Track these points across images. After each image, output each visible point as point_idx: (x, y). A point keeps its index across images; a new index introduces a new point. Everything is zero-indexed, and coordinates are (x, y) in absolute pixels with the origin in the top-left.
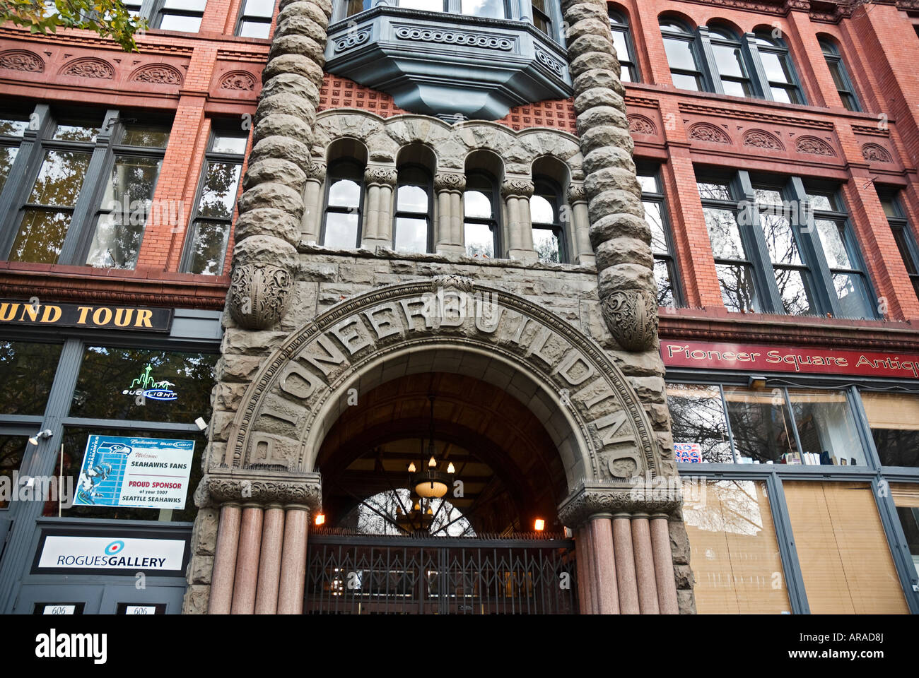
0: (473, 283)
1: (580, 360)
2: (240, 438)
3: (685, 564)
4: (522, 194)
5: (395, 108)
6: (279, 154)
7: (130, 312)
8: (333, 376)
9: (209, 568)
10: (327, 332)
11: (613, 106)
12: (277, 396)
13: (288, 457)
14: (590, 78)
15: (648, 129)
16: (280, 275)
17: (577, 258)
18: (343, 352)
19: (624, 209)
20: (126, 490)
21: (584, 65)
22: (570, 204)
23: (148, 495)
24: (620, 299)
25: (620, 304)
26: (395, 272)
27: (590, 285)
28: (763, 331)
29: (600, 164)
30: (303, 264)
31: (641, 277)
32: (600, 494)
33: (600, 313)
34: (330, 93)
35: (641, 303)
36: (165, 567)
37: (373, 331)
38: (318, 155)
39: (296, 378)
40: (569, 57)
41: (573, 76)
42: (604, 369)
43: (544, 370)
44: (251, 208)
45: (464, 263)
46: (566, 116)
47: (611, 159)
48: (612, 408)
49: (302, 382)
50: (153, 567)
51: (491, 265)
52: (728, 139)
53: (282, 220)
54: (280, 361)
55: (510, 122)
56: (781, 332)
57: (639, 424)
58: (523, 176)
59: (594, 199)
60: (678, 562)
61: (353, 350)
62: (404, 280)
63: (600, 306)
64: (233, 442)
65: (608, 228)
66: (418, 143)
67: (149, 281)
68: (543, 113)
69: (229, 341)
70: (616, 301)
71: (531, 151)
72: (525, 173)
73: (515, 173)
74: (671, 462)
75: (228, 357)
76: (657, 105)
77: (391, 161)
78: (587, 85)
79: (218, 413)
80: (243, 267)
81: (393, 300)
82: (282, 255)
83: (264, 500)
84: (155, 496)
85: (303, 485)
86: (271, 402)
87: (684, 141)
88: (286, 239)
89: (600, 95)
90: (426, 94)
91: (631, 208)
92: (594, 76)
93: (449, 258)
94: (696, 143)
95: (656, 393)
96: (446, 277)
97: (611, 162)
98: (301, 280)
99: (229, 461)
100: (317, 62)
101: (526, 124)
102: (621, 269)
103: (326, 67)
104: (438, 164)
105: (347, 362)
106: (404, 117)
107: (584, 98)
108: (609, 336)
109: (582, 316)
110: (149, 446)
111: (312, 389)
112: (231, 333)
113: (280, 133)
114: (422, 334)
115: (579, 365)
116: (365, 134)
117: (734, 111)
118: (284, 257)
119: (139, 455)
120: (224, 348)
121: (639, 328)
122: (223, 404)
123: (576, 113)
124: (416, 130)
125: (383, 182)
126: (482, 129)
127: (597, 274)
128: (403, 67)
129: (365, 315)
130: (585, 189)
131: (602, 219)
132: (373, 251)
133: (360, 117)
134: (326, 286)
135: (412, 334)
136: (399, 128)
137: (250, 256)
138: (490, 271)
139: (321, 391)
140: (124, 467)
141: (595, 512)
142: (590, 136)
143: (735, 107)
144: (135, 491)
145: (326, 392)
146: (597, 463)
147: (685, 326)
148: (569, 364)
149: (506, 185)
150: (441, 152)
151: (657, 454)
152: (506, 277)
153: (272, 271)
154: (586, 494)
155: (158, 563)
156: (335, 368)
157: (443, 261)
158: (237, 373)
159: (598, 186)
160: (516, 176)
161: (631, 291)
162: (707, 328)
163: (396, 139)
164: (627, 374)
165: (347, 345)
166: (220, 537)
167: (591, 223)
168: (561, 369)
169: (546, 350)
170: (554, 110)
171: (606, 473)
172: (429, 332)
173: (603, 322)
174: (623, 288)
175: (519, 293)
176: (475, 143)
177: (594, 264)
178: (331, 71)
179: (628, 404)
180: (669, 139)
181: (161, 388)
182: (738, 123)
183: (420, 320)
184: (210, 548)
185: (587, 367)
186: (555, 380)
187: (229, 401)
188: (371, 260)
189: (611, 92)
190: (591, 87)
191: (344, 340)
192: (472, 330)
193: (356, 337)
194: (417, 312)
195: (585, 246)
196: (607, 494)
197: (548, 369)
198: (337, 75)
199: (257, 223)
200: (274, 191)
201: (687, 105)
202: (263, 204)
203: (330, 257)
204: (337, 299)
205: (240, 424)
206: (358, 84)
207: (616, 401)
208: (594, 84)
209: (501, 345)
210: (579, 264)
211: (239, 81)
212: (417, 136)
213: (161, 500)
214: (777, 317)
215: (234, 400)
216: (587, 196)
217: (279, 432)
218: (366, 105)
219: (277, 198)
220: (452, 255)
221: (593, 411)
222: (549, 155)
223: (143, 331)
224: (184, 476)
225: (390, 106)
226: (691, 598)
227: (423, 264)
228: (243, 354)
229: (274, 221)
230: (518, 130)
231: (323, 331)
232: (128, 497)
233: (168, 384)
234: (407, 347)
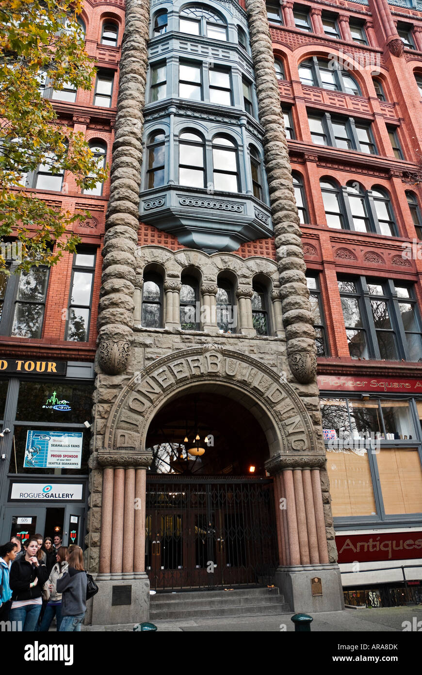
0: (224, 348)
1: (278, 389)
2: (111, 433)
3: (327, 492)
4: (247, 296)
5: (179, 245)
6: (120, 276)
7: (44, 364)
8: (155, 400)
9: (100, 499)
10: (150, 376)
11: (296, 245)
12: (127, 411)
13: (135, 443)
14: (284, 227)
15: (313, 252)
16: (126, 346)
17: (276, 332)
18: (159, 387)
19: (301, 307)
20: (50, 459)
21: (281, 219)
22: (272, 300)
23: (61, 462)
24: (298, 357)
25: (298, 360)
26: (183, 342)
27: (282, 348)
28: (369, 370)
29: (289, 280)
30: (136, 339)
31: (309, 345)
32: (288, 458)
33: (287, 364)
34: (143, 234)
35: (309, 359)
36: (74, 498)
37: (174, 375)
38: (139, 274)
39: (137, 401)
40: (273, 212)
41: (274, 224)
42: (290, 393)
43: (260, 395)
44: (108, 308)
45: (218, 337)
46: (270, 249)
47: (294, 278)
48: (293, 414)
49: (140, 403)
50: (67, 498)
51: (232, 338)
52: (356, 257)
53: (126, 316)
54: (128, 392)
55: (241, 253)
56: (378, 370)
57: (306, 422)
58: (247, 286)
59: (285, 300)
60: (324, 491)
61: (165, 386)
62: (189, 347)
63: (288, 360)
64: (107, 435)
65: (292, 318)
66: (192, 266)
67: (53, 346)
68: (258, 247)
69: (100, 381)
70: (296, 358)
71: (252, 271)
72: (249, 284)
73: (244, 284)
74: (322, 441)
75: (101, 390)
76: (318, 237)
77: (179, 277)
78: (282, 231)
79: (98, 420)
80: (106, 342)
81: (183, 358)
82: (127, 335)
83: (126, 465)
84: (65, 462)
85: (145, 457)
86: (125, 414)
87: (332, 260)
88: (128, 325)
89: (289, 239)
90: (197, 238)
91: (305, 306)
92: (286, 227)
93: (211, 334)
94: (339, 260)
95: (315, 406)
96: (210, 345)
97: (294, 279)
98: (135, 347)
99: (106, 445)
100: (136, 217)
101: (249, 254)
102: (299, 341)
103: (140, 219)
104: (203, 279)
105: (162, 392)
106: (184, 250)
107: (280, 239)
108: (292, 376)
109: (279, 365)
110: (59, 436)
111: (145, 407)
112: (101, 376)
113: (120, 263)
114: (199, 376)
115: (277, 392)
116: (164, 261)
117: (359, 241)
118: (128, 336)
119: (54, 441)
120: (98, 384)
121: (307, 373)
122: (100, 415)
123: (276, 247)
124: (191, 259)
125: (175, 289)
126: (226, 258)
127: (286, 342)
128: (184, 222)
129: (169, 367)
130: (280, 294)
131: (290, 312)
132: (171, 331)
133: (160, 251)
134: (148, 350)
135: (194, 376)
136: (182, 257)
137: (110, 336)
138: (232, 340)
139: (149, 408)
140: (47, 447)
141: (285, 467)
142: (284, 263)
143: (360, 238)
144: (54, 460)
145: (152, 408)
146: (286, 442)
147: (330, 368)
148: (272, 392)
149: (239, 291)
150: (204, 272)
151: (315, 437)
152: (240, 344)
153: (123, 343)
154: (281, 458)
155: (70, 496)
156: (156, 395)
157: (208, 335)
158: (106, 399)
159: (287, 293)
160: (244, 286)
161: (304, 353)
162: (341, 369)
163: (181, 264)
164: (300, 396)
165: (162, 383)
166: (104, 484)
167: (284, 313)
168: (268, 394)
169: (261, 384)
170: (264, 245)
171: (290, 448)
172: (202, 375)
173: (289, 368)
174: (300, 351)
175: (247, 353)
176: (222, 266)
177: (285, 336)
178: (142, 221)
179: (301, 412)
180: (325, 259)
181: (62, 404)
182: (361, 248)
183: (198, 369)
184: (100, 489)
185: (281, 393)
186: (265, 400)
187: (103, 413)
188: (171, 335)
189: (295, 236)
190: (284, 233)
191: (160, 380)
192: (224, 374)
193: (166, 379)
194: (196, 365)
195: (280, 326)
196: (291, 458)
197: (262, 394)
198: (146, 223)
199: (112, 317)
200: (120, 299)
201: (334, 237)
202: (115, 306)
203: (149, 333)
204: (155, 358)
205: (110, 426)
206: (158, 229)
207: (295, 410)
208: (286, 231)
209: (238, 381)
210: (277, 336)
211: (88, 223)
212: (192, 262)
213: (68, 464)
214: (377, 362)
215: (105, 413)
216: (282, 297)
217: (130, 430)
218: (163, 242)
219: (122, 302)
220: (212, 332)
221: (284, 416)
222: (261, 273)
223: (52, 374)
224: (79, 451)
225: (176, 243)
226: (330, 508)
227: (198, 337)
228: (108, 388)
229: (122, 316)
230: (244, 257)
231: (148, 375)
232: (51, 462)
233: (66, 402)
234: (190, 383)
